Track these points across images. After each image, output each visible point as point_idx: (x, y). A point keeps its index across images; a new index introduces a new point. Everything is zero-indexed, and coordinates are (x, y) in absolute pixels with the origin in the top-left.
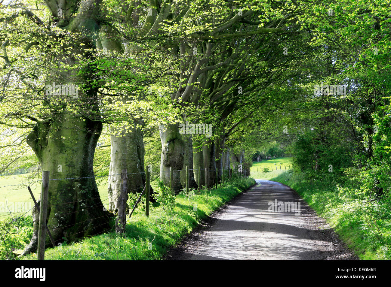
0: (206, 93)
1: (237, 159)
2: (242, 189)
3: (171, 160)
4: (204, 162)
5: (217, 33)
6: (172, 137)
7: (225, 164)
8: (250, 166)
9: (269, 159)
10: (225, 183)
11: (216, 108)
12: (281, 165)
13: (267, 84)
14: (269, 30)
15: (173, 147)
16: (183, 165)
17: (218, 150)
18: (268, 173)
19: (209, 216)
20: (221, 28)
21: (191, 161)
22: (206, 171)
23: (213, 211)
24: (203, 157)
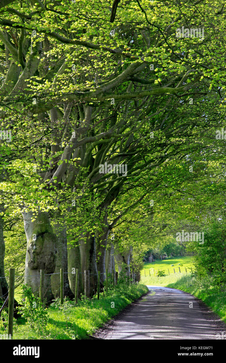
0: (85, 172)
1: (123, 258)
2: (131, 298)
3: (39, 260)
4: (81, 263)
5: (100, 93)
6: (41, 230)
7: (108, 266)
8: (141, 268)
9: (165, 259)
10: (110, 291)
11: (96, 192)
12: (179, 266)
13: (161, 160)
14: (167, 89)
15: (42, 244)
16: (54, 266)
17: (99, 247)
18: (163, 277)
19: (91, 335)
20: (105, 87)
21: (65, 261)
22: (85, 275)
23: (97, 329)
24: (80, 256)
